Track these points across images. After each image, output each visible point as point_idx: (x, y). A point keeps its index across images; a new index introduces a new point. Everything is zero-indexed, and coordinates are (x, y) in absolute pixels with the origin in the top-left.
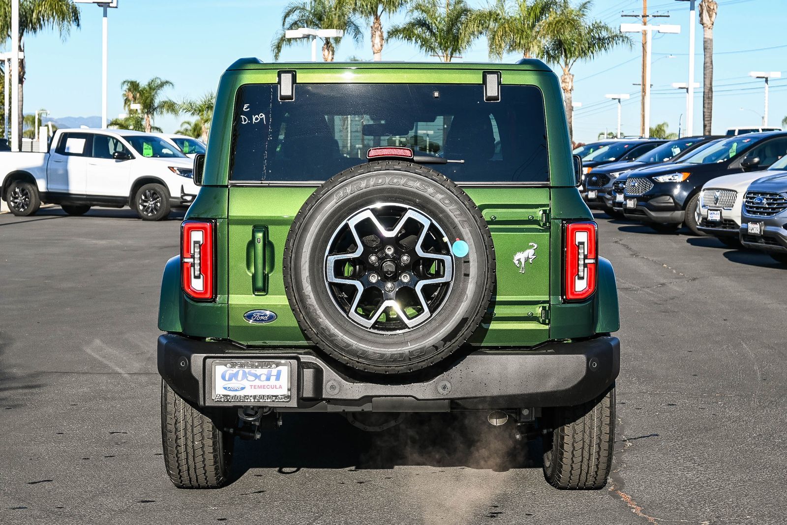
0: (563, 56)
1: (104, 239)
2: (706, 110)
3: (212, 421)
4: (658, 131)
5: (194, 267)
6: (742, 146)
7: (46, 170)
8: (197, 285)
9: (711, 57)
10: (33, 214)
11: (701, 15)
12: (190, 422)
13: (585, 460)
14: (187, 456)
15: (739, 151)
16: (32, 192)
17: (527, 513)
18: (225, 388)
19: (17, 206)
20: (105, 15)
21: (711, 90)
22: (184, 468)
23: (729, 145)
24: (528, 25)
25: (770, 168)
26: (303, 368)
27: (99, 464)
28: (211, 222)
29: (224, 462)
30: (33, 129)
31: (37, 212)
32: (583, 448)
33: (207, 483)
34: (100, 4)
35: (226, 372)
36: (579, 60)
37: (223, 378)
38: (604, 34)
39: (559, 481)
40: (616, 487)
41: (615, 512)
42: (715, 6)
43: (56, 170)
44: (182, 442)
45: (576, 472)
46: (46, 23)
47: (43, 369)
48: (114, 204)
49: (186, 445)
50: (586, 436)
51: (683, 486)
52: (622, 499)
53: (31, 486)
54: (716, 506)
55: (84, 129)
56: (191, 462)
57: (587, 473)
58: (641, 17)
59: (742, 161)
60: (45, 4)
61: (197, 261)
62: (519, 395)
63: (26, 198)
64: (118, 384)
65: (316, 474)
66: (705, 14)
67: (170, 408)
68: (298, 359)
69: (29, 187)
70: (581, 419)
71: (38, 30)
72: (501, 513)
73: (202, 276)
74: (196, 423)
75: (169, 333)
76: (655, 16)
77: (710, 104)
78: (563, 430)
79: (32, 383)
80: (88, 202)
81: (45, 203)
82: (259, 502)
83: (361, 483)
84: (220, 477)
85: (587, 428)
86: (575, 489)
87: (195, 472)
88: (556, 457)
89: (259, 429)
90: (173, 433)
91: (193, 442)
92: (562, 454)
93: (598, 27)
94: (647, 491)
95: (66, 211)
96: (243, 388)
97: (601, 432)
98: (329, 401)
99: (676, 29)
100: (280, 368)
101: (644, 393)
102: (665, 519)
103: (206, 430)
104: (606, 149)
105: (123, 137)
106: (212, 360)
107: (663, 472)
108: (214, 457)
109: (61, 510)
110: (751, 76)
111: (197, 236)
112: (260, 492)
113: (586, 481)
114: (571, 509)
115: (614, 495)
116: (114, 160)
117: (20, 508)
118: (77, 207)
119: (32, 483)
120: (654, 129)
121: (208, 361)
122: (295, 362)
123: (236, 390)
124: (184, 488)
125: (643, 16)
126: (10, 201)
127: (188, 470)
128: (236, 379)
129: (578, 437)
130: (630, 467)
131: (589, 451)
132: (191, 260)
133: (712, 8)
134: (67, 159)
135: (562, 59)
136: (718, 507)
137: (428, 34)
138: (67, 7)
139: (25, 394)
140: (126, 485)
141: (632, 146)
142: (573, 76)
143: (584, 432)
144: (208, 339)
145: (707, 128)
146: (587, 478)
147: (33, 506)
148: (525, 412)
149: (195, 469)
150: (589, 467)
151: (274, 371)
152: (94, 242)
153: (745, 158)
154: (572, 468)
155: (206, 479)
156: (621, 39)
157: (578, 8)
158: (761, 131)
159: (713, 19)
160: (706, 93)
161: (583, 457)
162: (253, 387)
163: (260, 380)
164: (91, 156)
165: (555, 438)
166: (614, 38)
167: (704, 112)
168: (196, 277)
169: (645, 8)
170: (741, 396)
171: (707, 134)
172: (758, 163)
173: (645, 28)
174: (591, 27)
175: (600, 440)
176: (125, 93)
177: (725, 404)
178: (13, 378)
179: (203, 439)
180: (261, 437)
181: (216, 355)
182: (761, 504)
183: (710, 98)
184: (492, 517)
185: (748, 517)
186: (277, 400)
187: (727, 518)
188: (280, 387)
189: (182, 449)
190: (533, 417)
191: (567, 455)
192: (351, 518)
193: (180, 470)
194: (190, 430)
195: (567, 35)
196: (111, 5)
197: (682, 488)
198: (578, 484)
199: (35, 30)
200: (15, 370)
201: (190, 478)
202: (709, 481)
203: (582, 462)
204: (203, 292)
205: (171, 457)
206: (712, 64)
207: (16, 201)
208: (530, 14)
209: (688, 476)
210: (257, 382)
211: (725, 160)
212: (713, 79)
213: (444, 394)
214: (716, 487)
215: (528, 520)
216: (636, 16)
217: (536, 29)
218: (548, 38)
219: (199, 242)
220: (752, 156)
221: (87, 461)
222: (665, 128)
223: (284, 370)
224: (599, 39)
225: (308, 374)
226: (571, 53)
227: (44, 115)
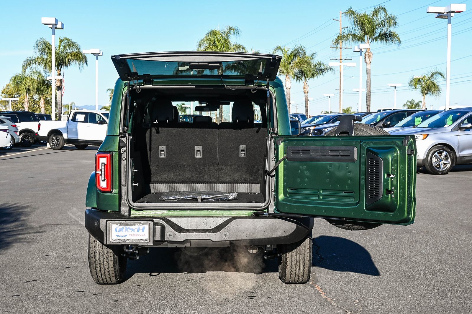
0: (304, 77)
1: (91, 160)
2: (368, 101)
3: (113, 252)
4: (347, 110)
5: (102, 175)
6: (383, 117)
7: (67, 129)
8: (103, 184)
9: (370, 77)
10: (61, 149)
11: (365, 58)
12: (102, 252)
13: (297, 270)
14: (101, 269)
15: (382, 118)
16: (61, 139)
17: (268, 296)
18: (117, 236)
19: (54, 145)
20: (97, 59)
21: (370, 92)
22: (100, 275)
23: (377, 116)
24: (288, 63)
25: (395, 126)
26: (155, 226)
27: (62, 271)
28: (110, 154)
29: (120, 272)
30: (68, 111)
31: (63, 148)
32: (296, 264)
33: (111, 282)
34: (94, 54)
35: (117, 228)
36: (311, 79)
37: (116, 230)
38: (322, 67)
39: (285, 280)
40: (314, 282)
41: (312, 295)
42: (372, 54)
43: (72, 129)
44: (98, 262)
45: (293, 276)
46: (72, 63)
47: (47, 223)
48: (98, 144)
49: (100, 264)
50: (298, 258)
51: (347, 281)
52: (316, 288)
53: (25, 284)
54: (362, 292)
55: (85, 110)
56: (102, 272)
57: (299, 276)
58: (339, 60)
59: (382, 123)
60: (71, 55)
61: (103, 173)
62: (263, 239)
63: (58, 142)
64: (81, 230)
65: (168, 276)
66: (367, 58)
67: (92, 245)
68: (153, 221)
69: (59, 137)
70: (295, 250)
71: (68, 66)
72: (255, 296)
73: (105, 180)
74: (105, 253)
75: (93, 208)
76: (345, 59)
77: (370, 98)
78: (286, 255)
79: (40, 231)
80: (86, 143)
81: (67, 144)
82: (136, 291)
83: (188, 280)
84: (118, 279)
85: (298, 254)
86: (293, 283)
87: (105, 277)
88: (283, 269)
89: (138, 254)
90: (94, 258)
91: (103, 262)
92: (286, 267)
93: (320, 64)
94: (329, 284)
95: (77, 147)
96: (126, 236)
97: (305, 256)
98: (169, 242)
99: (354, 64)
100: (144, 225)
101: (331, 233)
102: (336, 299)
103: (109, 256)
104: (322, 118)
105: (102, 114)
106: (110, 222)
107: (337, 274)
108: (114, 269)
109: (36, 296)
110: (388, 86)
111: (103, 160)
112: (138, 286)
113: (298, 280)
114: (290, 293)
115: (312, 286)
116: (98, 124)
117: (16, 296)
118: (82, 145)
119: (26, 282)
120: (346, 109)
121: (108, 222)
122: (151, 223)
123: (122, 237)
124: (101, 284)
125: (340, 59)
126: (50, 143)
127: (102, 276)
128: (122, 231)
129: (294, 259)
130: (321, 271)
131: (299, 265)
132: (100, 172)
133: (370, 55)
134: (77, 124)
135: (303, 79)
136: (363, 293)
137: (243, 68)
138: (81, 56)
139: (35, 236)
140: (72, 283)
141: (334, 117)
142: (308, 86)
143: (296, 256)
144: (109, 211)
145: (368, 109)
146: (298, 279)
147: (23, 295)
148: (268, 246)
149: (105, 275)
150: (299, 273)
151: (141, 227)
152: (86, 161)
153: (384, 122)
154: (291, 274)
155: (111, 280)
156: (330, 70)
157: (310, 55)
158: (392, 110)
159: (371, 60)
160: (367, 93)
161: (296, 268)
162: (131, 235)
163: (134, 231)
164: (87, 122)
165: (282, 259)
166: (326, 69)
167: (367, 102)
168: (102, 181)
169: (341, 56)
170: (378, 234)
171: (368, 111)
172: (390, 124)
173: (340, 64)
174: (316, 64)
175: (305, 260)
176: (110, 94)
177: (370, 238)
178: (32, 228)
179: (108, 261)
180: (139, 259)
181: (113, 219)
182: (385, 291)
183: (370, 96)
184: (250, 298)
185: (377, 298)
186: (143, 242)
187: (367, 298)
188: (144, 235)
189: (98, 265)
190: (272, 248)
191: (288, 268)
192: (180, 300)
193: (97, 276)
194: (102, 256)
195: (305, 67)
196: (100, 54)
197: (346, 282)
198: (294, 281)
199: (67, 66)
200: (33, 224)
201: (103, 280)
202: (359, 279)
203: (296, 271)
204: (106, 188)
205: (93, 269)
206: (370, 80)
207: (53, 143)
208: (288, 58)
209: (349, 276)
210: (133, 233)
211: (375, 123)
212: (371, 87)
213: (225, 238)
214: (363, 282)
215: (268, 300)
216: (337, 59)
217: (292, 64)
218: (297, 69)
219: (104, 163)
220: (387, 121)
221: (57, 270)
222: (350, 109)
223: (146, 227)
224: (320, 69)
225: (158, 228)
226: (307, 76)
227: (73, 104)
